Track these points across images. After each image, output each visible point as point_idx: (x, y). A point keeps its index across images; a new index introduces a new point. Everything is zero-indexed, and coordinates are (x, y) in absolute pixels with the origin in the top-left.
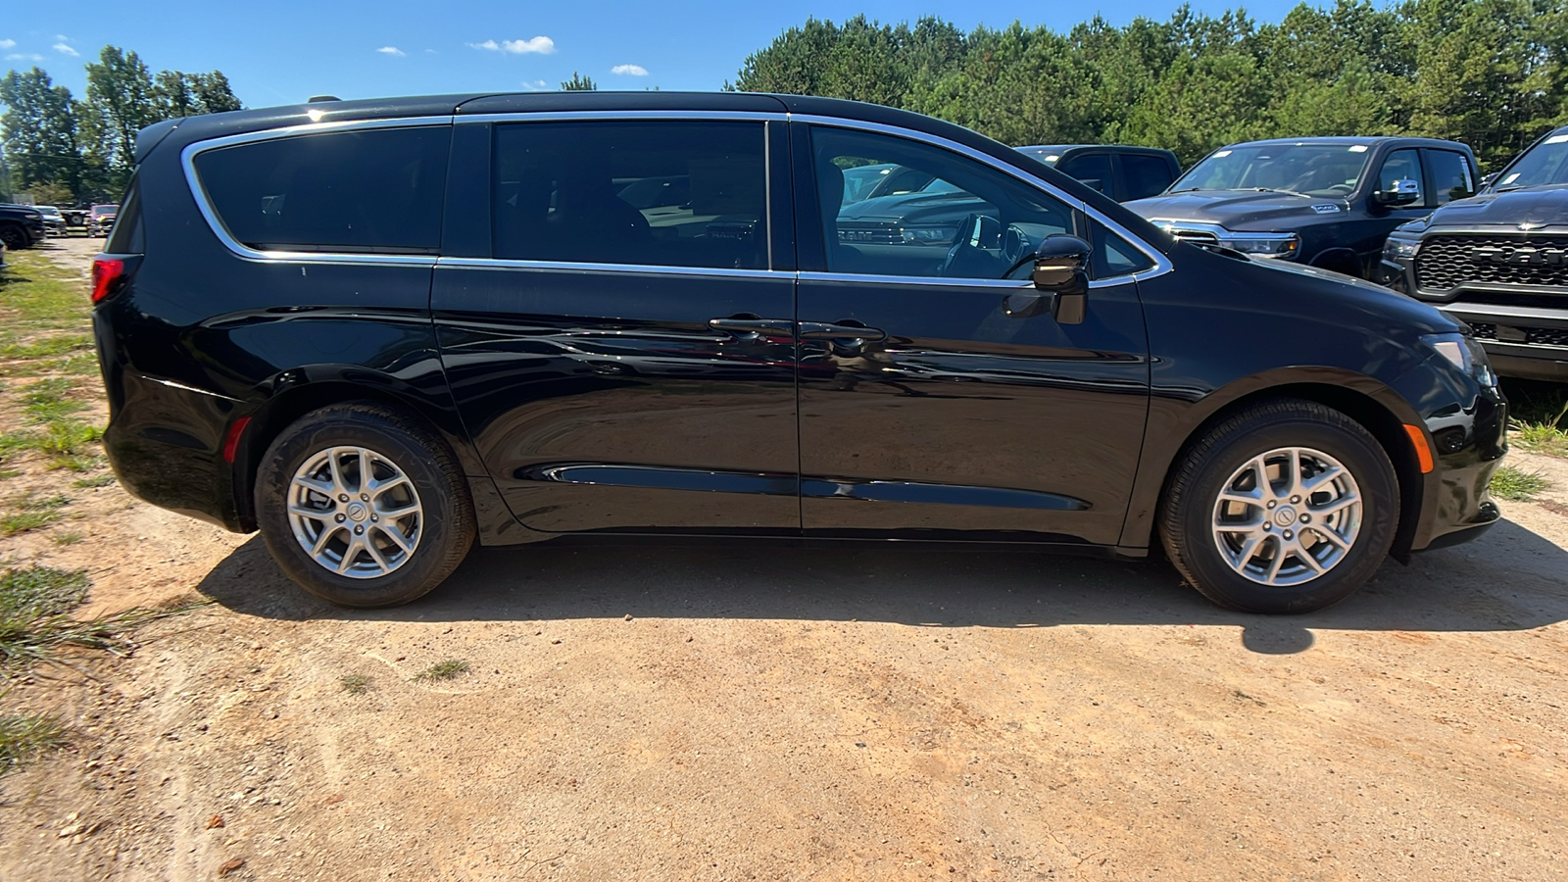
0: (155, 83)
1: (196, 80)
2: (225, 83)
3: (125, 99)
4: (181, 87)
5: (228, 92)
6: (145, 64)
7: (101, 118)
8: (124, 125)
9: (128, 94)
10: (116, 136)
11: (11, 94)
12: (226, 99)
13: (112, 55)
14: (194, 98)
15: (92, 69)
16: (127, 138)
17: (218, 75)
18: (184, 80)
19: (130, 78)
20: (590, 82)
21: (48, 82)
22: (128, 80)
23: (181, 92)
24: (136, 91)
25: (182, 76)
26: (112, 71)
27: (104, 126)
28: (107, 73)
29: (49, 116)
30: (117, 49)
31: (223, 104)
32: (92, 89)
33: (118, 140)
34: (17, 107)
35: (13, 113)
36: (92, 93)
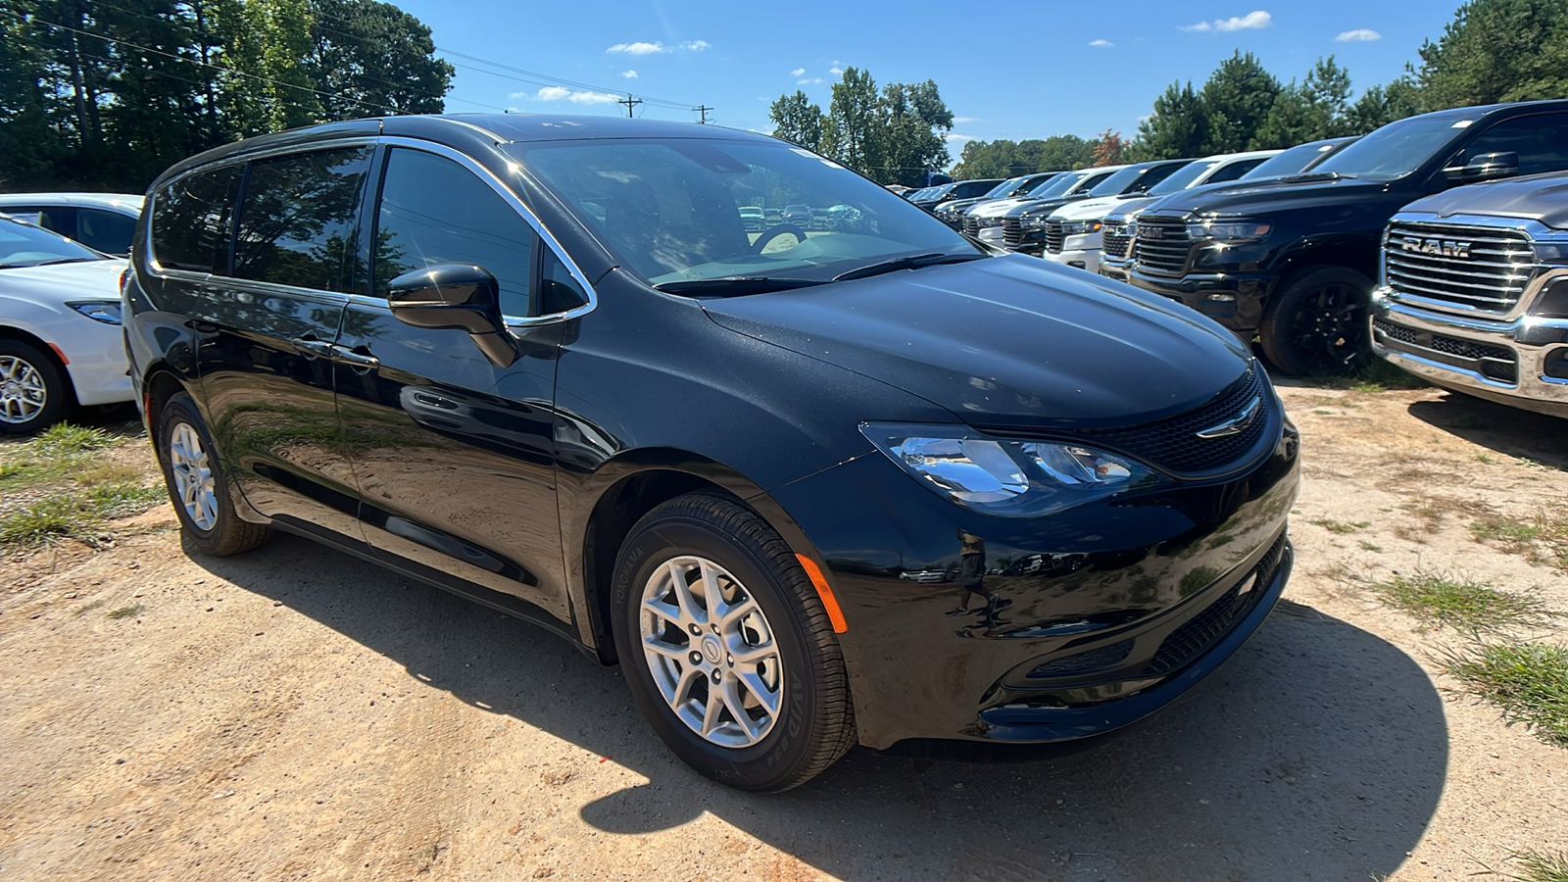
0: (880, 94)
1: (912, 89)
2: (935, 90)
3: (856, 111)
4: (901, 98)
5: (937, 97)
6: (873, 79)
7: (836, 130)
8: (853, 134)
9: (859, 106)
10: (846, 143)
11: (780, 113)
12: (935, 104)
13: (850, 74)
14: (909, 105)
15: (835, 88)
16: (854, 145)
17: (930, 83)
18: (903, 90)
19: (862, 92)
20: (1252, 57)
21: (805, 102)
22: (859, 94)
23: (900, 101)
24: (864, 103)
25: (902, 87)
26: (849, 88)
27: (839, 135)
28: (846, 90)
29: (803, 129)
30: (855, 69)
31: (931, 109)
32: (833, 104)
33: (847, 146)
34: (783, 123)
35: (780, 129)
36: (833, 109)
